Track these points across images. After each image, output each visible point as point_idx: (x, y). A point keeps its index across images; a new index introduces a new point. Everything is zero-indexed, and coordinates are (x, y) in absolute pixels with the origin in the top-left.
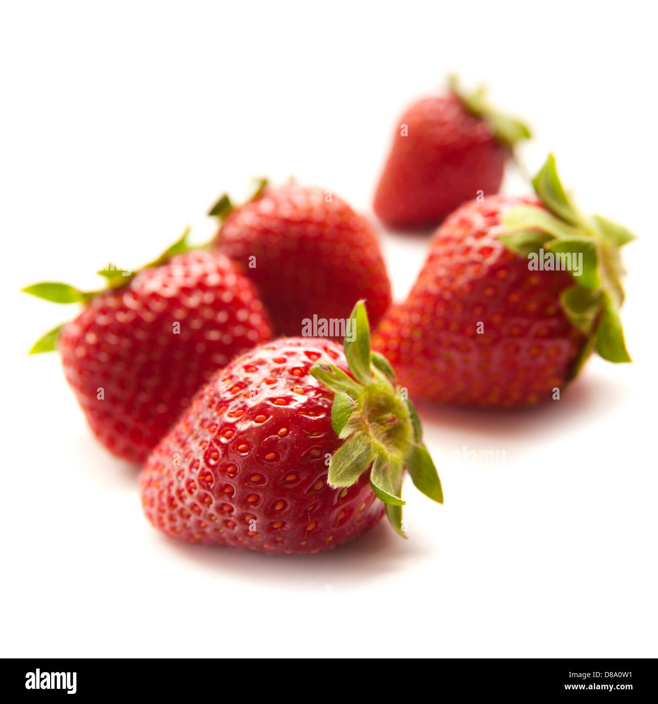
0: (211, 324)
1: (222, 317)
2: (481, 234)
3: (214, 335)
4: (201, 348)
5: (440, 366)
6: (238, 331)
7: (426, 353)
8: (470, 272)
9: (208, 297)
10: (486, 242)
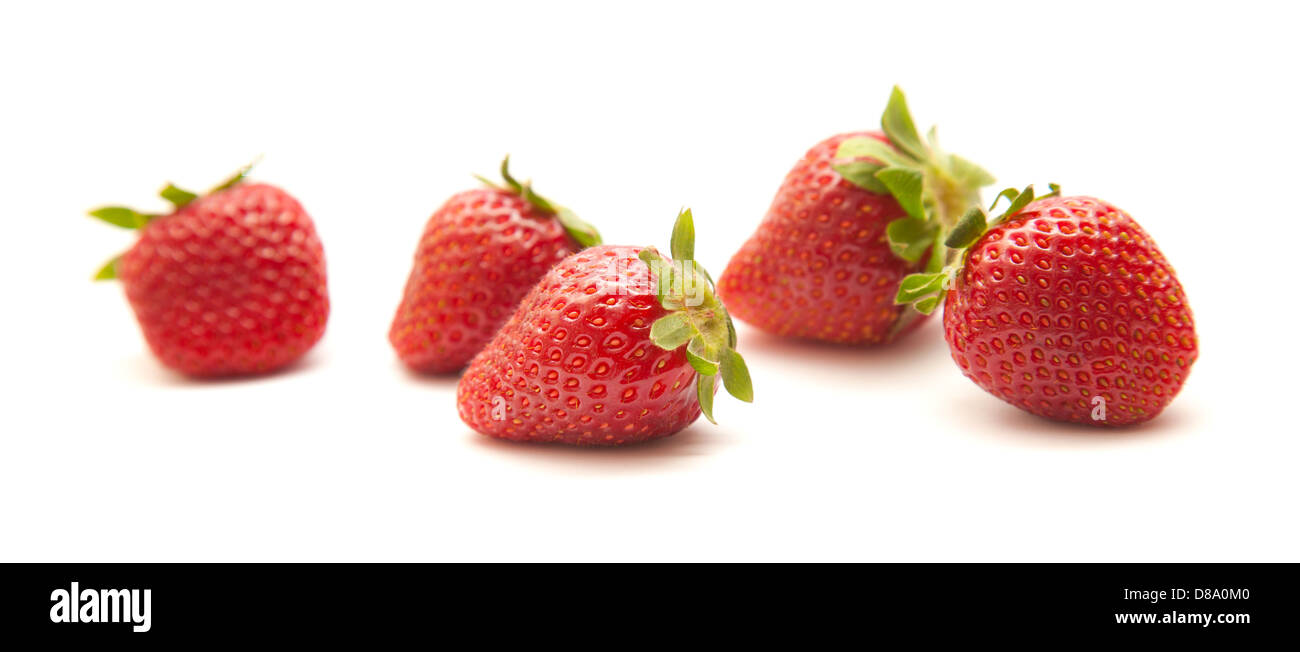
0: (263, 243)
1: (276, 236)
2: (824, 164)
3: (267, 253)
4: (251, 263)
5: (778, 292)
6: (292, 251)
7: (764, 278)
8: (809, 201)
9: (264, 218)
10: (826, 172)
